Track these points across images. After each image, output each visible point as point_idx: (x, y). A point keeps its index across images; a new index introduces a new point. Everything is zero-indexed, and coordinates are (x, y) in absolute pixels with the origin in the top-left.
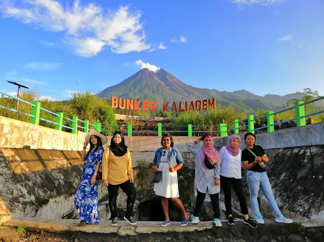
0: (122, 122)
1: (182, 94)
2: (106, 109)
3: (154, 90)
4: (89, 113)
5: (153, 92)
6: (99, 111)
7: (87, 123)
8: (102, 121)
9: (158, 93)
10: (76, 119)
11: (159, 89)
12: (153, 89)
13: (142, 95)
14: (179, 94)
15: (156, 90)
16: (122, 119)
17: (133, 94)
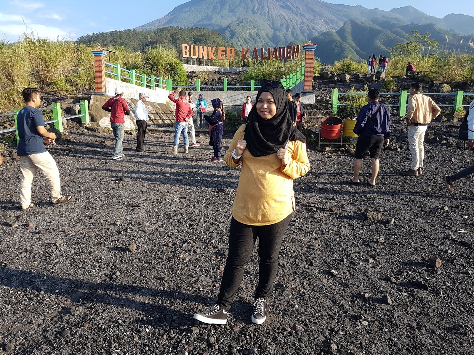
0: (194, 75)
1: (301, 14)
2: (176, 64)
3: (256, 9)
4: (162, 69)
5: (254, 12)
6: (170, 66)
7: (161, 79)
8: (173, 76)
9: (261, 14)
10: (153, 77)
11: (263, 7)
12: (254, 7)
13: (235, 19)
14: (297, 15)
15: (258, 9)
16: (195, 71)
17: (219, 16)
